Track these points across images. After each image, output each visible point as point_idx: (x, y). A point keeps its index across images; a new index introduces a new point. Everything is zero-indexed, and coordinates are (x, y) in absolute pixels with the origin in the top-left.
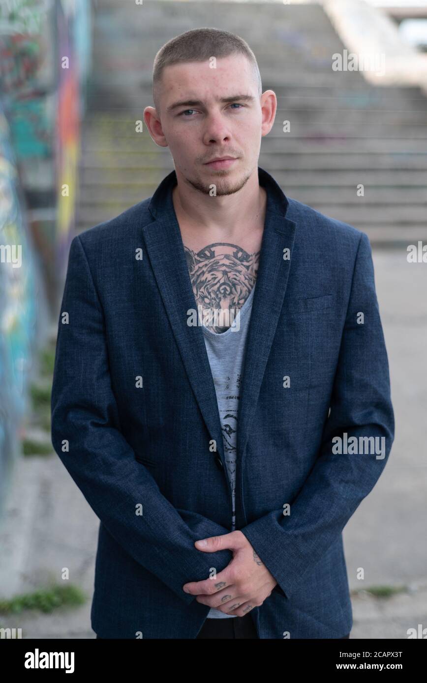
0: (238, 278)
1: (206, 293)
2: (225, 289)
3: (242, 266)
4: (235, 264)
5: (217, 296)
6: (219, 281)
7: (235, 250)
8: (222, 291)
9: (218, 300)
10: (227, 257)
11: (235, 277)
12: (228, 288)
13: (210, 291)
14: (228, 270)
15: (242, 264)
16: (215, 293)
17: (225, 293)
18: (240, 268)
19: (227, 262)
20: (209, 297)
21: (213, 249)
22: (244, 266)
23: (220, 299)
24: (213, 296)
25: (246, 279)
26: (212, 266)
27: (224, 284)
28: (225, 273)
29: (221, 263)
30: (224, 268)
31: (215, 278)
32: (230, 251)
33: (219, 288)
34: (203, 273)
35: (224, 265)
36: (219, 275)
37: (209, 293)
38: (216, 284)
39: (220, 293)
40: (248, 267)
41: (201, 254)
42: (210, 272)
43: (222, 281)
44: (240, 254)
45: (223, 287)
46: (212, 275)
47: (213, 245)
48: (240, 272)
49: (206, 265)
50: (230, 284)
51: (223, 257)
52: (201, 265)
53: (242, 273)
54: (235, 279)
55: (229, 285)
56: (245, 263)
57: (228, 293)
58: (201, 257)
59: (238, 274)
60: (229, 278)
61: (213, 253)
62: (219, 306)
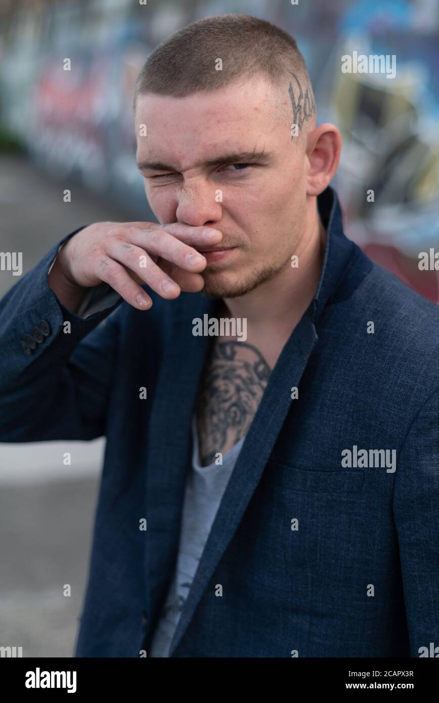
0: (249, 403)
2: (235, 413)
3: (259, 388)
4: (251, 381)
5: (226, 418)
6: (230, 398)
7: (256, 358)
8: (232, 414)
9: (225, 425)
10: (246, 366)
11: (246, 399)
12: (239, 414)
14: (242, 386)
15: (260, 384)
16: (224, 412)
17: (234, 419)
19: (244, 373)
22: (262, 387)
23: (228, 425)
24: (222, 415)
26: (228, 371)
27: (235, 405)
28: (238, 389)
29: (238, 372)
30: (238, 382)
31: (226, 391)
32: (251, 358)
33: (229, 408)
34: (218, 376)
35: (239, 377)
36: (232, 389)
39: (230, 416)
41: (223, 347)
42: (224, 378)
43: (234, 400)
44: (261, 368)
45: (234, 409)
48: (253, 394)
49: (222, 367)
51: (241, 364)
53: (257, 397)
54: (247, 403)
55: (239, 409)
56: (264, 383)
57: (237, 419)
59: (251, 396)
60: (239, 399)
61: (234, 353)
62: (224, 434)
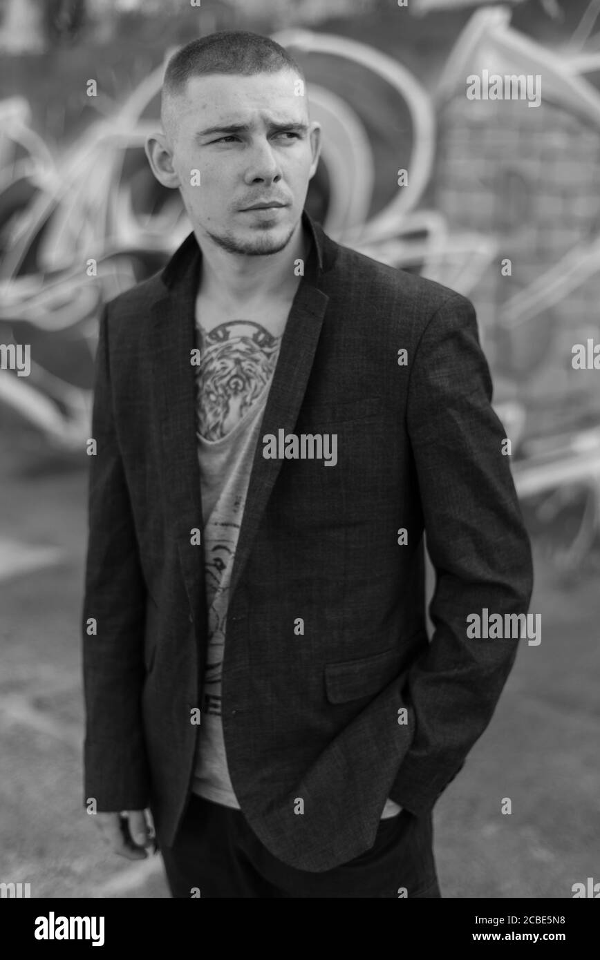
0: (253, 370)
1: (212, 388)
2: (237, 384)
3: (262, 354)
4: (252, 350)
5: (226, 391)
6: (229, 373)
7: (255, 330)
8: (233, 386)
9: (226, 398)
10: (244, 340)
11: (249, 367)
12: (241, 383)
13: (218, 384)
14: (241, 357)
15: (262, 351)
16: (223, 387)
17: (236, 389)
18: (258, 355)
19: (242, 347)
20: (216, 393)
21: (228, 329)
22: (265, 353)
23: (229, 396)
24: (221, 391)
25: (264, 370)
26: (223, 351)
27: (236, 376)
28: (238, 362)
29: (235, 347)
30: (237, 355)
31: (224, 368)
32: (249, 331)
33: (228, 383)
34: (212, 360)
35: (237, 351)
36: (230, 364)
37: (216, 388)
38: (225, 376)
39: (230, 388)
40: (268, 355)
41: (213, 334)
42: (219, 359)
43: (233, 373)
44: (261, 337)
45: (235, 380)
46: (222, 363)
47: (230, 324)
48: (256, 361)
49: (216, 350)
50: (244, 377)
51: (238, 340)
52: (211, 349)
53: (260, 363)
54: (250, 370)
55: (241, 378)
56: (267, 350)
57: (240, 388)
58: (212, 338)
59: (254, 364)
60: (242, 369)
61: (226, 334)
62: (226, 406)
